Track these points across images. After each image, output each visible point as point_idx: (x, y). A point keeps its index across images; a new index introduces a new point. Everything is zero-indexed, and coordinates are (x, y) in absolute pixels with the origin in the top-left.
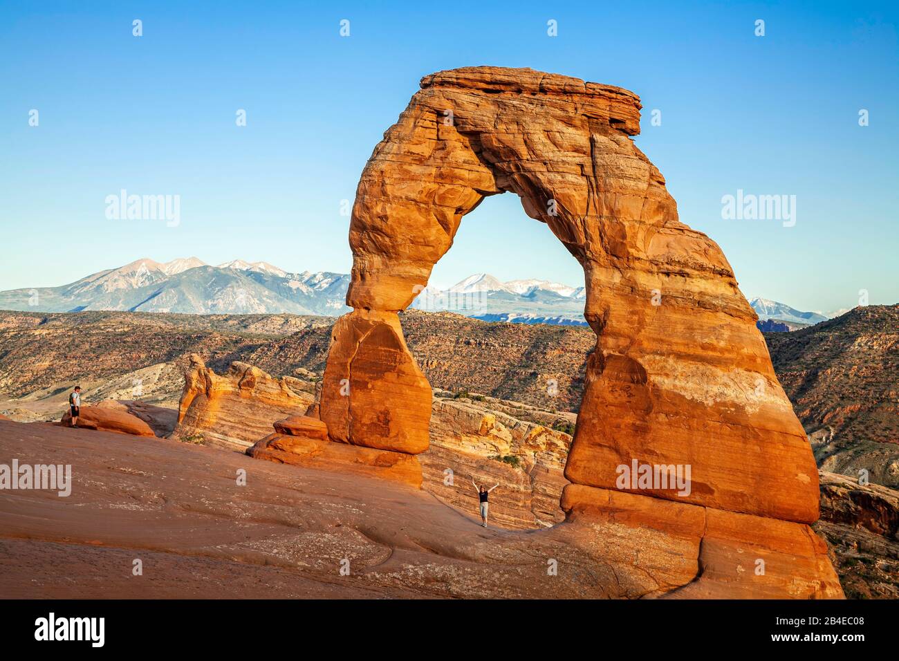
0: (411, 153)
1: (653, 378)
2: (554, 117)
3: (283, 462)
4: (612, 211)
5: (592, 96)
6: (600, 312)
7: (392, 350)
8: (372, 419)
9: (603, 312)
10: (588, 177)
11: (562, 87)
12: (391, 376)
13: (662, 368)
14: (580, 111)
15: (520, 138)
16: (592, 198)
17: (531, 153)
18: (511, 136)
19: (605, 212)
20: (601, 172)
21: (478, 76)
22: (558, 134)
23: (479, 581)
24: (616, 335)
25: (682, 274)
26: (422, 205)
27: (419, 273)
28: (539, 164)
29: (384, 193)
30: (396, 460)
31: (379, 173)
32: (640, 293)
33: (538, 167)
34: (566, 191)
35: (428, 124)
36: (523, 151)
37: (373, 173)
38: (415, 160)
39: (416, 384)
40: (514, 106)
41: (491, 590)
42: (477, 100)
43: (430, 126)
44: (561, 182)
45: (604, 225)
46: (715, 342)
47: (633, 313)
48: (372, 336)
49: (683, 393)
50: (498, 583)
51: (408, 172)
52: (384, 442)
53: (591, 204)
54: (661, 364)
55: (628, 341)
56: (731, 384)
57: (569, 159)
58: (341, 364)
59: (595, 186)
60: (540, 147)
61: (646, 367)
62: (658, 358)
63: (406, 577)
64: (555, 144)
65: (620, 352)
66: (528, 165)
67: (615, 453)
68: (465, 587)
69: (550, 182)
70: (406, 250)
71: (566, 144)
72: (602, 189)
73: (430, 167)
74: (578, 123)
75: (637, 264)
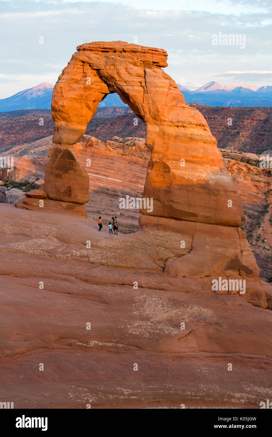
0: (73, 79)
1: (172, 171)
2: (129, 62)
3: (28, 209)
4: (153, 101)
5: (144, 53)
6: (151, 143)
7: (71, 161)
8: (64, 190)
10: (143, 87)
11: (132, 50)
12: (71, 172)
13: (176, 166)
14: (139, 60)
15: (115, 72)
16: (145, 96)
17: (120, 78)
18: (112, 71)
19: (151, 102)
20: (148, 85)
21: (98, 46)
22: (130, 70)
23: (101, 256)
24: (158, 153)
25: (184, 127)
26: (78, 100)
28: (124, 82)
29: (62, 96)
30: (75, 207)
31: (60, 88)
32: (167, 135)
33: (123, 84)
34: (134, 94)
35: (79, 66)
36: (116, 77)
37: (58, 88)
38: (75, 82)
39: (82, 175)
40: (112, 58)
41: (106, 260)
42: (98, 56)
43: (80, 67)
44: (132, 90)
45: (150, 107)
46: (197, 155)
47: (164, 143)
48: (63, 155)
49: (184, 176)
50: (109, 257)
51: (72, 87)
52: (70, 199)
53: (145, 98)
54: (175, 165)
55: (163, 155)
56: (204, 172)
57: (135, 80)
58: (51, 167)
59: (146, 91)
60: (123, 75)
61: (170, 166)
62: (174, 162)
63: (72, 256)
64: (129, 74)
65: (160, 160)
66: (119, 83)
67: (159, 202)
68: (96, 259)
69: (128, 90)
70: (74, 119)
71: (134, 73)
72: (149, 92)
73: (81, 85)
74: (138, 64)
75: (165, 123)
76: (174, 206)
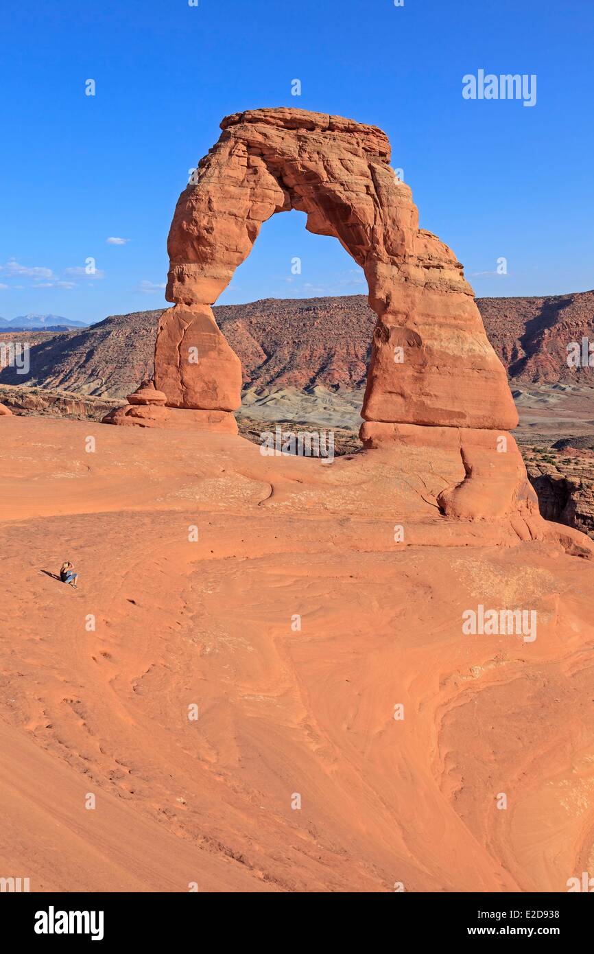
0: (230, 177)
1: (426, 342)
2: (345, 149)
3: (144, 426)
4: (394, 221)
5: (367, 133)
6: (384, 297)
7: (212, 334)
8: (203, 387)
9: (385, 297)
10: (372, 196)
11: (347, 126)
12: (213, 354)
13: (431, 334)
14: (362, 145)
15: (321, 164)
16: (378, 212)
17: (330, 176)
18: (314, 163)
19: (389, 222)
20: (383, 191)
21: (281, 116)
22: (349, 162)
23: (343, 499)
24: (395, 313)
25: (438, 267)
26: (240, 219)
27: (226, 274)
28: (338, 185)
29: (210, 209)
30: (223, 417)
31: (206, 192)
32: (412, 281)
33: (337, 188)
34: (361, 205)
35: (241, 153)
36: (324, 174)
37: (200, 193)
38: (233, 182)
40: (314, 139)
41: (353, 504)
42: (282, 134)
43: (243, 155)
44: (357, 199)
45: (388, 232)
46: (462, 314)
47: (408, 296)
48: (196, 323)
49: (447, 351)
50: (355, 498)
51: (227, 192)
52: (214, 404)
53: (378, 216)
54: (430, 331)
55: (405, 316)
56: (475, 342)
57: (359, 182)
58: (170, 348)
59: (379, 203)
60: (338, 172)
61: (421, 334)
62: (427, 327)
63: (293, 503)
64: (347, 169)
65: (399, 325)
66: (329, 186)
67: (400, 397)
68: (336, 505)
69: (348, 198)
70: (220, 254)
71: (355, 170)
72: (386, 205)
73: (246, 188)
74: (361, 154)
75: (410, 260)
76: (428, 402)
